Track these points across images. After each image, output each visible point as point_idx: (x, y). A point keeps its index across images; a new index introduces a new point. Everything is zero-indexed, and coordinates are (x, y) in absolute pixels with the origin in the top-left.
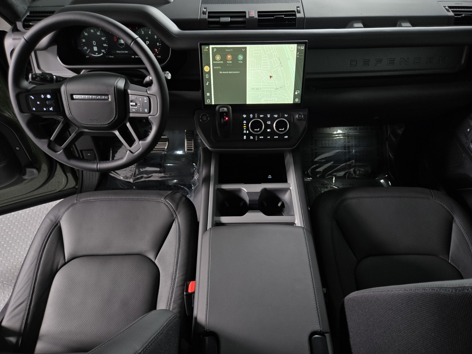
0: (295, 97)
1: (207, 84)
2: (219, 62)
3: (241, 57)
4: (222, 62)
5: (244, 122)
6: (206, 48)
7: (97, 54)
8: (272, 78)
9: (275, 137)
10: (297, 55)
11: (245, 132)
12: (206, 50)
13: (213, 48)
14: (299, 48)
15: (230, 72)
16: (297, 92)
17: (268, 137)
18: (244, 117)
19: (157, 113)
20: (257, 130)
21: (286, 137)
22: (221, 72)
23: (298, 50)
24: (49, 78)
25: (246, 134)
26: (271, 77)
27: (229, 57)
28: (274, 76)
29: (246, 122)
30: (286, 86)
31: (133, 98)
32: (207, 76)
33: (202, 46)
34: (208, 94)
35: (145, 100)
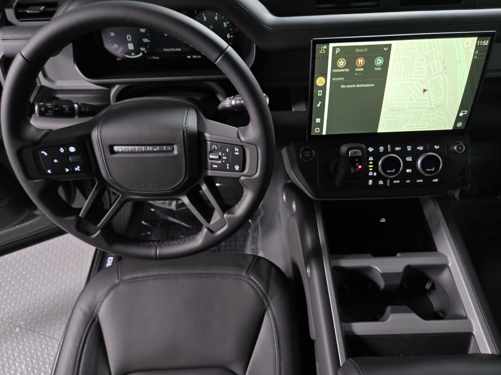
0: (458, 119)
1: (318, 105)
2: (342, 70)
3: (379, 61)
4: (347, 70)
5: (370, 160)
6: (323, 48)
7: (133, 54)
8: (426, 92)
9: (418, 181)
10: (474, 55)
11: (371, 174)
12: (323, 51)
13: (334, 48)
14: (480, 43)
15: (358, 86)
16: (463, 112)
17: (407, 181)
18: (370, 151)
19: (255, 172)
20: (391, 172)
21: (436, 180)
22: (343, 86)
23: (478, 47)
24: (67, 109)
25: (372, 177)
26: (425, 90)
27: (359, 61)
28: (430, 89)
29: (372, 159)
30: (447, 104)
31: (214, 147)
32: (320, 92)
33: (317, 45)
34: (318, 120)
35: (237, 152)
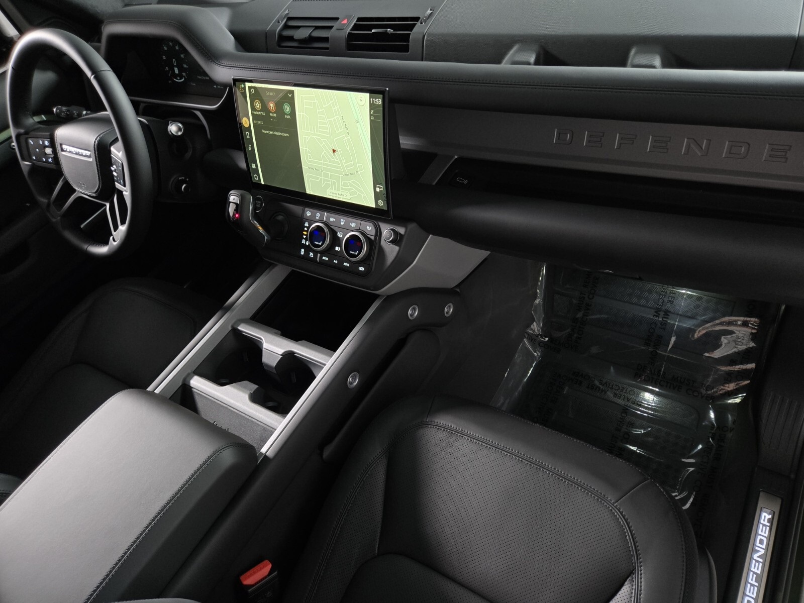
0: (377, 196)
1: (250, 149)
2: (260, 113)
3: (287, 108)
4: (263, 114)
5: (305, 225)
6: (241, 87)
7: (178, 78)
8: (335, 153)
9: (344, 264)
10: (371, 115)
11: (304, 242)
12: (241, 90)
13: (250, 88)
14: (373, 101)
15: (276, 133)
16: (378, 187)
17: (334, 261)
18: (308, 215)
20: (318, 245)
21: (362, 269)
22: (264, 131)
23: (372, 106)
25: (304, 246)
26: (334, 151)
27: (271, 105)
28: (338, 150)
29: (308, 226)
30: (359, 172)
32: (248, 134)
33: (236, 83)
34: (254, 166)
